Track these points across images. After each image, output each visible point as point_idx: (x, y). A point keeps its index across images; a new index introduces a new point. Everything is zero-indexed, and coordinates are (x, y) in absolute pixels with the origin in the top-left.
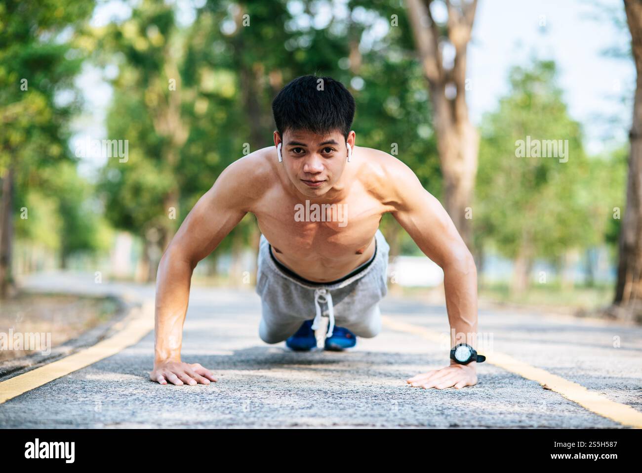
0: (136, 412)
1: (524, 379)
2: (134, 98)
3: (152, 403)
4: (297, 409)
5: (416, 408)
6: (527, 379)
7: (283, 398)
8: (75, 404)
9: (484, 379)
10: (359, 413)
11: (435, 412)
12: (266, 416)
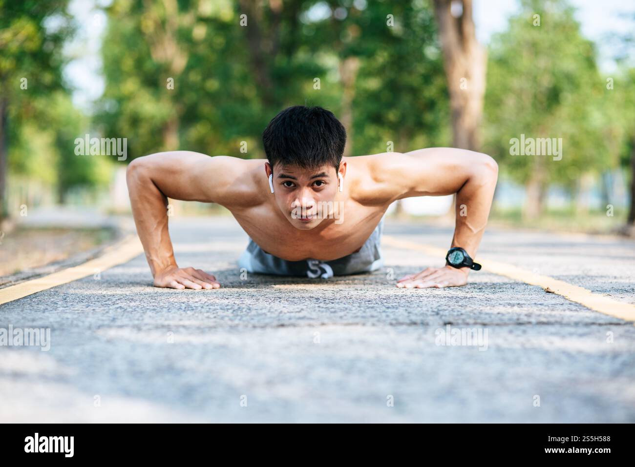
0: (117, 319)
1: (527, 284)
2: (129, 25)
3: (135, 311)
4: (285, 313)
5: (410, 310)
6: (530, 284)
7: (272, 304)
8: (54, 313)
9: (484, 285)
10: (350, 315)
11: (429, 313)
12: (252, 319)
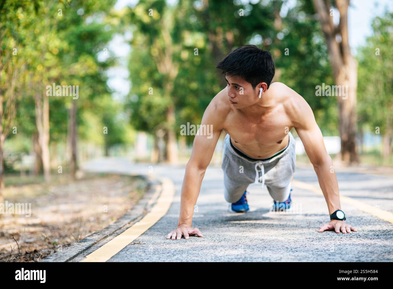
2: (144, 51)
